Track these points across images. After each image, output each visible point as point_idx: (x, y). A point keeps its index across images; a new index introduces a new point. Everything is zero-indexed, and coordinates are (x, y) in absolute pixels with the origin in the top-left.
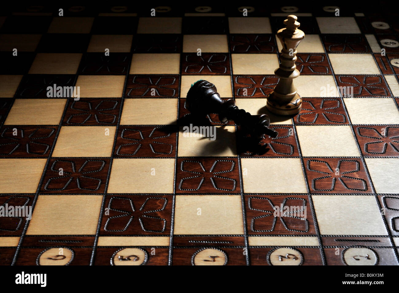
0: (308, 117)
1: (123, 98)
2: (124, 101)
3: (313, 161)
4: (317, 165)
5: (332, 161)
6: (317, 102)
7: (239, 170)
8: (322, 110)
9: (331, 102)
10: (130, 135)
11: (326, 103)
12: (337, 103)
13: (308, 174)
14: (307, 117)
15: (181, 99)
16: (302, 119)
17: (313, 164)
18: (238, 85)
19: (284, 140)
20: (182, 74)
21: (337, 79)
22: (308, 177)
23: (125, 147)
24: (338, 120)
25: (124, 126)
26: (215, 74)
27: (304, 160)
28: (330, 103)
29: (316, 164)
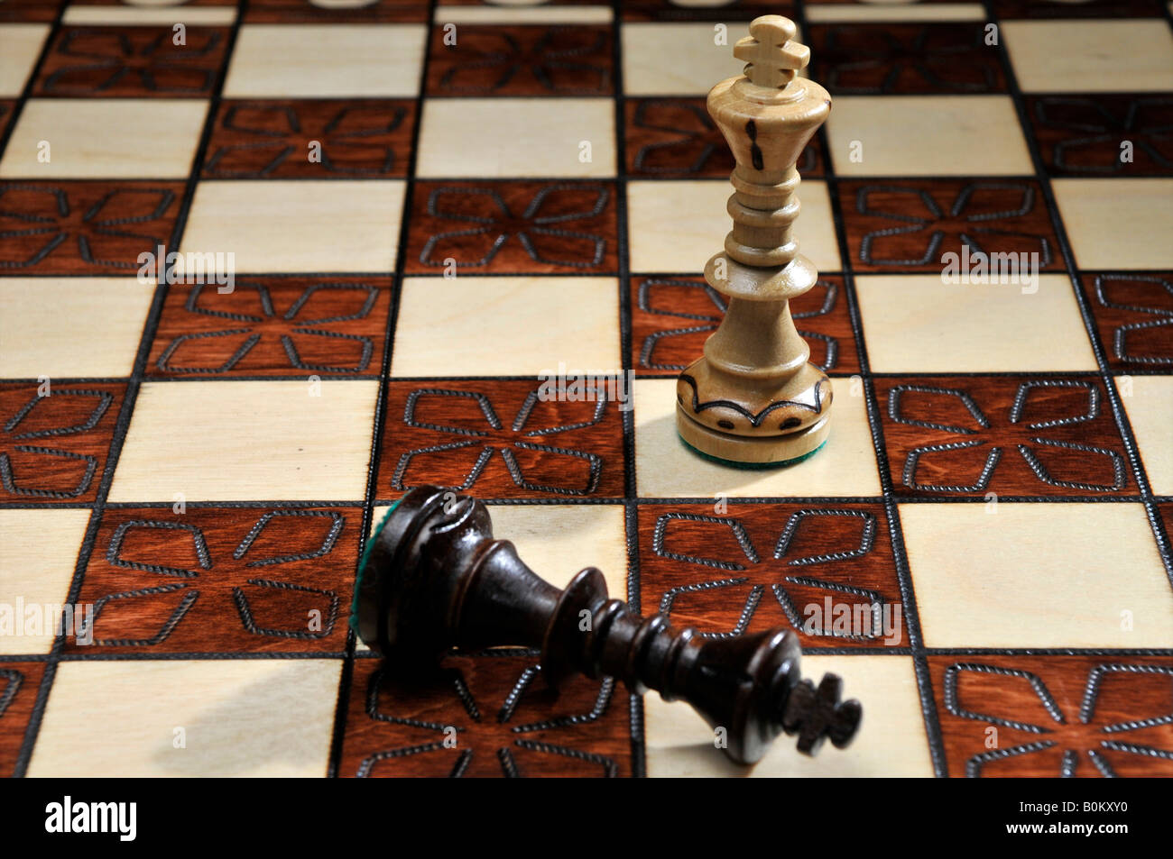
0: (955, 461)
1: (135, 381)
2: (137, 390)
3: (973, 666)
4: (988, 689)
5: (1060, 669)
6: (998, 395)
7: (633, 710)
8: (1016, 429)
9: (1056, 396)
10: (149, 548)
11: (1036, 400)
12: (1087, 397)
13: (949, 730)
14: (949, 464)
15: (392, 384)
16: (929, 474)
17: (971, 684)
18: (651, 321)
19: (842, 570)
20: (407, 271)
21: (1089, 288)
22: (948, 746)
23: (119, 606)
24: (1090, 476)
25: (127, 506)
26: (549, 269)
27: (930, 665)
28: (1056, 401)
29: (985, 684)
